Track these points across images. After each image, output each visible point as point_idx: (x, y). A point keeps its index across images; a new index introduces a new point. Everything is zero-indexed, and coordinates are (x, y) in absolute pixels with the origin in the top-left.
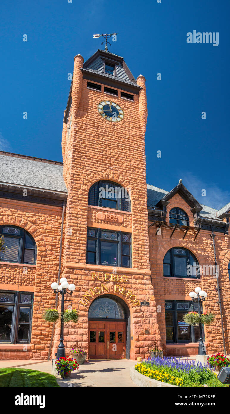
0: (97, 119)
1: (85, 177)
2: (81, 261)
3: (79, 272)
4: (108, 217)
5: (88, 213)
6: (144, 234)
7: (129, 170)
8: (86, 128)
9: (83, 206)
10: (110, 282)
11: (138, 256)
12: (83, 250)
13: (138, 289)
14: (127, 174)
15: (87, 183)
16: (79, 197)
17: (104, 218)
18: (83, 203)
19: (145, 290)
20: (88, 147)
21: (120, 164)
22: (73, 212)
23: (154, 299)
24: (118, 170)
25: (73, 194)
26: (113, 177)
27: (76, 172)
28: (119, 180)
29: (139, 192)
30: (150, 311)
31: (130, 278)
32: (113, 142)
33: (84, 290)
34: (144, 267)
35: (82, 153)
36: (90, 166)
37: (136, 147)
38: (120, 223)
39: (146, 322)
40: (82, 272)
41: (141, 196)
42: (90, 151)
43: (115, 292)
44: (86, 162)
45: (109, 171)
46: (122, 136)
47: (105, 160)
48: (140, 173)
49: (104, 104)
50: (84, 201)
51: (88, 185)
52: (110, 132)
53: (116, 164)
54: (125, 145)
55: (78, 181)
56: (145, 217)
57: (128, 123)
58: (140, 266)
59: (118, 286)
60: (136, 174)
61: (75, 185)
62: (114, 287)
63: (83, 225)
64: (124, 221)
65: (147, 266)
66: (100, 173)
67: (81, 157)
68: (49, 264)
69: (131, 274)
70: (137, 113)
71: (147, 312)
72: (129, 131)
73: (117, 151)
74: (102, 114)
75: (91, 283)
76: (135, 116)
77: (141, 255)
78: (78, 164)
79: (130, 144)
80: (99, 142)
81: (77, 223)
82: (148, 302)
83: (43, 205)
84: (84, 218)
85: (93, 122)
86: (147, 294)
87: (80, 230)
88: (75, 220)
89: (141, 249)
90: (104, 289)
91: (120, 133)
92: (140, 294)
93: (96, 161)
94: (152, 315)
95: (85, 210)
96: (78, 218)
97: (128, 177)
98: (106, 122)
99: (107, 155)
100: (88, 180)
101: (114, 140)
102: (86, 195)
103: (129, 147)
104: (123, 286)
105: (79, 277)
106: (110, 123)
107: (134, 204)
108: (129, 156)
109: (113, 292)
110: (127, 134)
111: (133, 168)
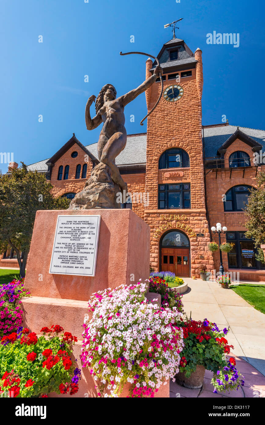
0: (164, 104)
1: (155, 151)
2: (154, 208)
3: (153, 215)
4: (172, 175)
5: (158, 175)
6: (200, 182)
7: (187, 136)
8: (156, 115)
9: (155, 171)
10: (173, 220)
11: (195, 199)
12: (155, 200)
13: (195, 224)
14: (186, 139)
15: (157, 154)
16: (152, 166)
17: (169, 176)
18: (155, 169)
19: (201, 224)
20: (157, 128)
21: (181, 133)
22: (149, 176)
23: (208, 231)
24: (179, 138)
25: (148, 164)
26: (175, 145)
27: (150, 149)
28: (180, 145)
29: (196, 150)
30: (205, 241)
31: (189, 216)
32: (175, 117)
33: (156, 227)
34: (200, 207)
35: (153, 134)
36: (159, 142)
37: (193, 115)
38: (181, 177)
39: (201, 249)
40: (155, 215)
41: (197, 153)
42: (158, 131)
43: (177, 227)
44: (156, 140)
45: (172, 141)
46: (181, 110)
47: (169, 134)
48: (197, 135)
49: (168, 90)
50: (155, 167)
51: (157, 156)
52: (173, 111)
53: (177, 134)
54: (184, 116)
55: (151, 154)
56: (201, 168)
57: (186, 97)
58: (197, 207)
59: (179, 223)
60: (194, 137)
61: (149, 158)
62: (176, 224)
63: (155, 184)
64: (184, 175)
65: (202, 206)
66: (166, 145)
67: (153, 137)
68: (139, 212)
69: (189, 214)
70: (195, 85)
71: (202, 241)
72: (188, 103)
73: (178, 124)
74: (167, 98)
75: (161, 222)
76: (192, 89)
77: (197, 198)
78: (151, 143)
79: (188, 114)
80: (165, 122)
81: (152, 183)
82: (203, 233)
83: (134, 174)
84: (156, 179)
85: (160, 108)
86: (202, 228)
87: (153, 188)
88: (150, 181)
89: (197, 194)
90: (169, 226)
91: (180, 108)
92: (196, 228)
93: (163, 136)
94: (206, 244)
95: (156, 173)
96: (152, 179)
97: (186, 141)
98: (170, 103)
99: (171, 129)
100: (157, 152)
101: (176, 115)
102: (157, 163)
103: (187, 117)
104: (183, 223)
105: (153, 219)
106: (173, 103)
107: (191, 160)
108: (188, 124)
109: (176, 227)
110: (186, 107)
111: (190, 132)
